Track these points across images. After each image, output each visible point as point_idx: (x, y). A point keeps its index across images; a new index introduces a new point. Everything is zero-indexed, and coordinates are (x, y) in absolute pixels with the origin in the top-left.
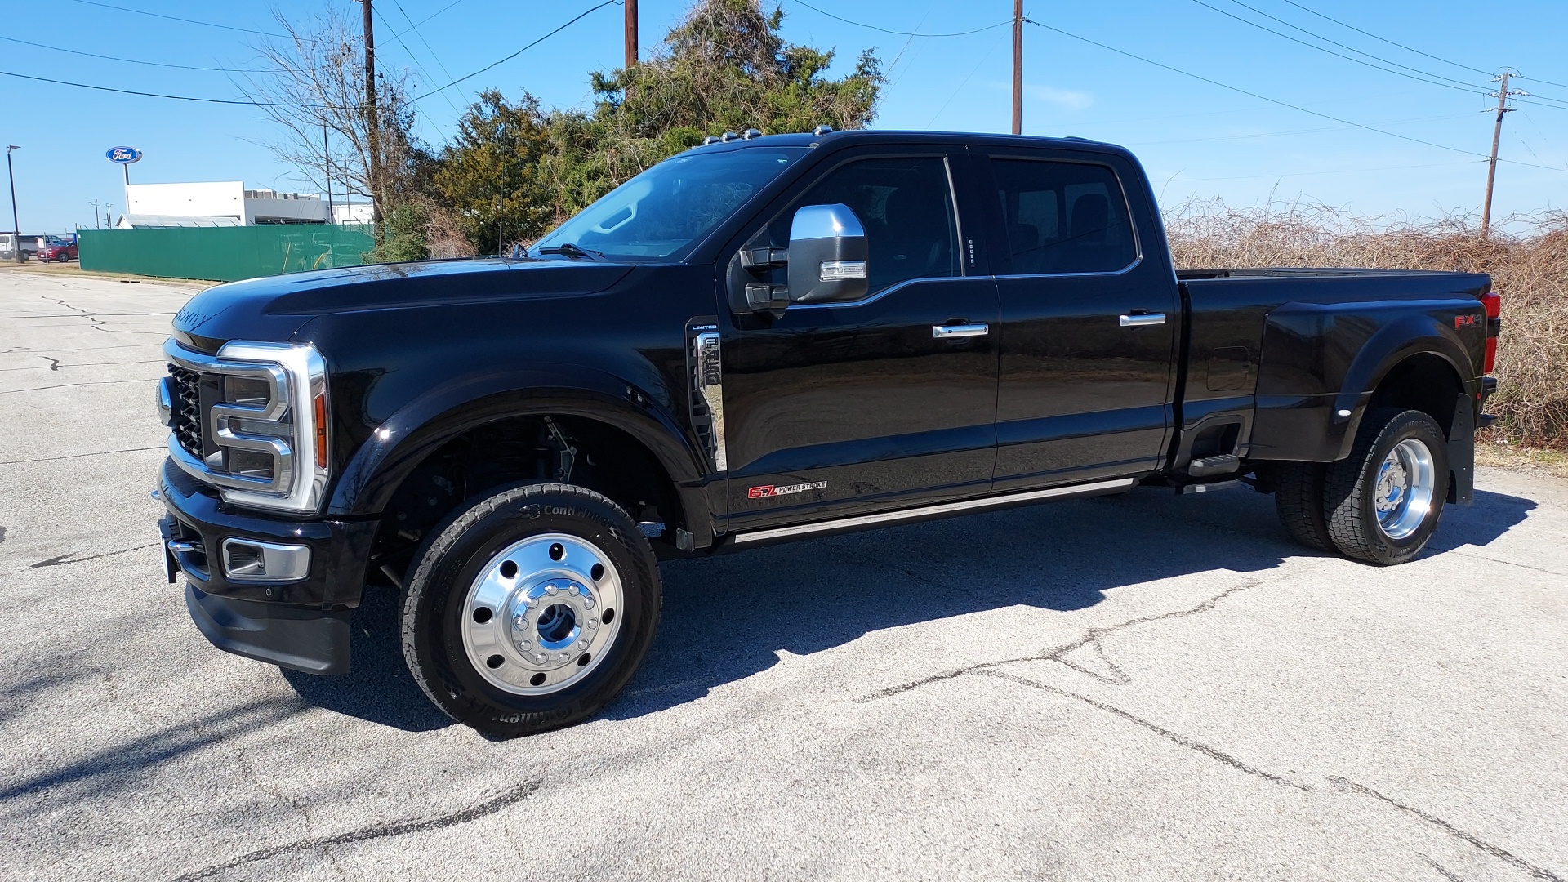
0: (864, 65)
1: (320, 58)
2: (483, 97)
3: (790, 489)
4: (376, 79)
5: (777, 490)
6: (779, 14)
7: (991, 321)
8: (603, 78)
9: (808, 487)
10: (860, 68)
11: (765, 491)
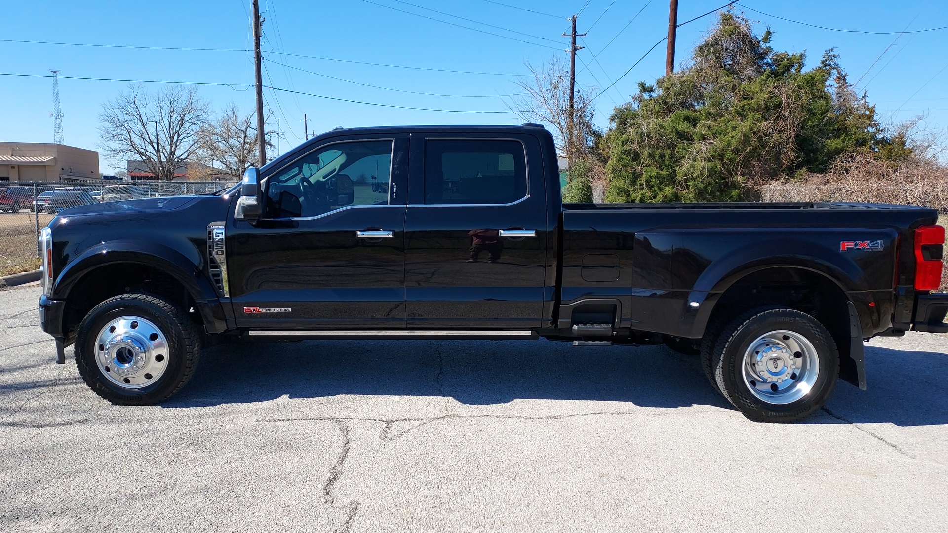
0: (826, 60)
1: (546, 85)
2: (633, 98)
3: (268, 310)
4: (575, 94)
5: (261, 310)
6: (769, 33)
7: (397, 230)
8: (645, 85)
9: (279, 310)
10: (823, 62)
11: (254, 310)
